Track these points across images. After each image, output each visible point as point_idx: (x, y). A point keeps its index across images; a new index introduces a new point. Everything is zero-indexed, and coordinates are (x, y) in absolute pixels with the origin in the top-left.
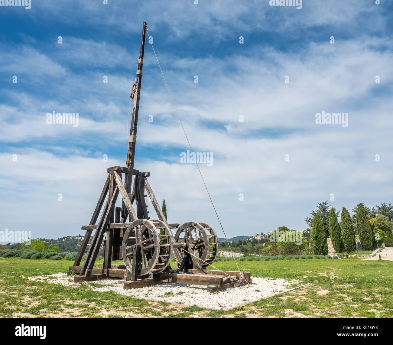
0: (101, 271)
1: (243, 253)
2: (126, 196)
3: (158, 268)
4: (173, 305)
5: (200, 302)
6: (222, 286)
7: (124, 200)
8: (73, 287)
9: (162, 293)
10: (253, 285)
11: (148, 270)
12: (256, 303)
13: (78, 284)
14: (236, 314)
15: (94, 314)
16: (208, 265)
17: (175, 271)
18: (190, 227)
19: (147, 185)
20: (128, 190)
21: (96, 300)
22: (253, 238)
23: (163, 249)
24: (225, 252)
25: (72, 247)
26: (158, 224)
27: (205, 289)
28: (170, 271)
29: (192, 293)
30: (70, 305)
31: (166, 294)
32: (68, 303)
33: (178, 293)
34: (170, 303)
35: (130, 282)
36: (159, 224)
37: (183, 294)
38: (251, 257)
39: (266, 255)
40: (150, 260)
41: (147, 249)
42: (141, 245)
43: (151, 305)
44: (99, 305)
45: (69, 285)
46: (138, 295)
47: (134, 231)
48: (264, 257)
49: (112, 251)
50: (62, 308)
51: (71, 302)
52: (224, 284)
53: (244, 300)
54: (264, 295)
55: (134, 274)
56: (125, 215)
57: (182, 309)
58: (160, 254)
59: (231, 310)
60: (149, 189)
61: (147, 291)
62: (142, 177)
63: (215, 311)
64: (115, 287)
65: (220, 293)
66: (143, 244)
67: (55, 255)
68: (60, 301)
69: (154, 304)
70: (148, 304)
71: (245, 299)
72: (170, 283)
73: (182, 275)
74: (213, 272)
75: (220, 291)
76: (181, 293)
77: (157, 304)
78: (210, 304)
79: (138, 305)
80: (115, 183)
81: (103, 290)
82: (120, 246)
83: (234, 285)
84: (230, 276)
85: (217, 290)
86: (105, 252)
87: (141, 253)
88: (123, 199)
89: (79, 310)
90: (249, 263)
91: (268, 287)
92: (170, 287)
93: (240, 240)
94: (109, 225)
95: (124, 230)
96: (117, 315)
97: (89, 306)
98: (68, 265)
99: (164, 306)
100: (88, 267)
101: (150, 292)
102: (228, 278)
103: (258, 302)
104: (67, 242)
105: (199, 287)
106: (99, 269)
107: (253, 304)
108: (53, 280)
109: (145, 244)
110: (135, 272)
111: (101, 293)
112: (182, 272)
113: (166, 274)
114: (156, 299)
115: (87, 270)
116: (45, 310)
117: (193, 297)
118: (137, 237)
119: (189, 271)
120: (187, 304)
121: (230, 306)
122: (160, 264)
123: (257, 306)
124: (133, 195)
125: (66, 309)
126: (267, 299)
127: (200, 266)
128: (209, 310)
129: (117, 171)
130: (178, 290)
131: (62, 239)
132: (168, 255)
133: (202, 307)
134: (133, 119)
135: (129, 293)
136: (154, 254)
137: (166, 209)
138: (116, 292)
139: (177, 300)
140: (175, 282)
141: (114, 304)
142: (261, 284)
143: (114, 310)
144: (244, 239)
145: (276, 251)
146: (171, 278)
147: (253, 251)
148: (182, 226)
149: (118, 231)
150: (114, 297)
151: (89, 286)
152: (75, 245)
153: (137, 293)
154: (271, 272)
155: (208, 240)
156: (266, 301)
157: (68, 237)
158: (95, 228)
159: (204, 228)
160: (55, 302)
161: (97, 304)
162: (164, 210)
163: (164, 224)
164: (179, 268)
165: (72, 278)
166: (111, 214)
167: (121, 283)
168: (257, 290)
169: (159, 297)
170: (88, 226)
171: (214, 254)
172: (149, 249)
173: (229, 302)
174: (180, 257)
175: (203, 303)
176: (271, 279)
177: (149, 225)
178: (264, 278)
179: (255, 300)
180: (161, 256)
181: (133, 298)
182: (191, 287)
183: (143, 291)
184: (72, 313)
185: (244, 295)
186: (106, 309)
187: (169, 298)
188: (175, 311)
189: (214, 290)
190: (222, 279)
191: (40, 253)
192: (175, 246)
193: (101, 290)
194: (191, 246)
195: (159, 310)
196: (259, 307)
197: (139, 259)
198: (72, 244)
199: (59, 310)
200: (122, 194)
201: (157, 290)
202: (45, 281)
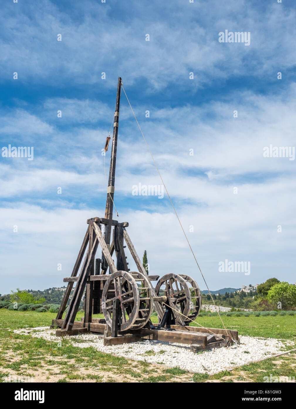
0: (82, 325)
1: (231, 307)
2: (105, 247)
3: (138, 324)
4: (154, 365)
5: (183, 363)
6: (207, 345)
7: (104, 252)
8: (54, 341)
9: (143, 352)
10: (241, 345)
11: (128, 325)
12: (245, 368)
13: (59, 338)
14: (222, 380)
15: (73, 372)
16: (191, 321)
17: (156, 327)
18: (170, 279)
19: (126, 236)
20: (107, 241)
21: (75, 357)
22: (241, 290)
23: (143, 302)
24: (211, 306)
25: (57, 299)
26: (136, 276)
27: (189, 348)
28: (151, 326)
29: (175, 352)
30: (50, 361)
31: (146, 352)
32: (48, 359)
33: (160, 352)
34: (150, 363)
35: (110, 338)
36: (138, 276)
37: (164, 353)
38: (240, 312)
39: (255, 310)
40: (130, 314)
41: (127, 302)
42: (121, 298)
43: (130, 364)
44: (79, 362)
45: (51, 340)
46: (118, 353)
47: (114, 283)
48: (254, 313)
49: (93, 304)
50: (43, 364)
51: (51, 358)
52: (208, 343)
53: (232, 363)
54: (254, 358)
55: (114, 329)
56: (105, 267)
57: (164, 371)
58: (140, 308)
59: (216, 375)
60: (128, 239)
61: (127, 348)
62: (120, 228)
63: (199, 374)
64: (96, 342)
65: (205, 354)
66: (122, 297)
67: (40, 307)
68: (41, 356)
69: (134, 364)
70: (127, 363)
71: (232, 361)
72: (152, 340)
73: (163, 332)
74: (196, 329)
75: (205, 351)
76: (162, 352)
77: (137, 363)
78: (194, 366)
79: (117, 364)
80: (95, 235)
81: (84, 346)
82: (101, 299)
83: (220, 344)
84: (215, 335)
85: (202, 350)
86: (85, 305)
87: (121, 307)
88: (103, 250)
89: (58, 368)
90: (237, 319)
91: (259, 348)
92: (152, 344)
93: (226, 293)
94: (89, 277)
95: (104, 282)
96: (96, 375)
97: (69, 363)
98: (52, 318)
99: (144, 366)
100: (69, 321)
101: (130, 350)
102: (213, 336)
103: (248, 366)
104: (53, 294)
105: (182, 346)
106: (80, 323)
107: (241, 368)
108: (36, 334)
109: (125, 297)
110: (115, 327)
111: (81, 349)
112: (163, 329)
113: (146, 330)
114: (136, 358)
115: (68, 324)
116: (26, 366)
117: (175, 357)
118: (117, 290)
119: (171, 328)
120: (169, 365)
121: (215, 370)
122: (140, 319)
123: (246, 371)
124: (113, 246)
125: (46, 365)
126: (258, 362)
127: (183, 322)
128: (192, 373)
129: (96, 222)
130: (159, 349)
131: (48, 290)
132: (148, 310)
133: (185, 369)
134: (111, 170)
135: (109, 350)
136: (134, 308)
137: (147, 260)
138: (96, 348)
139: (158, 360)
140: (157, 339)
141: (93, 362)
142: (250, 345)
143: (93, 368)
144: (231, 292)
145: (266, 305)
146: (152, 335)
147: (241, 305)
148: (162, 279)
149: (98, 283)
150: (93, 354)
151: (70, 341)
152: (60, 297)
153: (117, 350)
154: (262, 330)
155: (190, 294)
156: (256, 365)
157: (53, 288)
158: (76, 280)
159: (185, 281)
160: (36, 357)
161: (76, 361)
162: (145, 261)
163: (143, 277)
164: (160, 324)
165: (54, 331)
166: (91, 265)
167: (102, 338)
168: (247, 351)
169: (139, 356)
170: (70, 278)
171: (197, 309)
172: (129, 302)
173: (215, 364)
174: (161, 312)
175: (186, 365)
176: (262, 339)
177: (128, 277)
178: (254, 338)
179: (244, 364)
180: (141, 310)
181: (113, 356)
182: (173, 346)
183: (123, 348)
184: (51, 370)
185: (232, 357)
186: (84, 367)
187: (150, 357)
188: (156, 373)
189: (198, 350)
190: (206, 338)
191: (26, 305)
192: (155, 300)
193: (82, 346)
194: (172, 300)
195: (139, 371)
196: (248, 372)
197: (118, 313)
198: (57, 295)
199: (39, 367)
200: (101, 245)
201: (138, 348)
202: (28, 334)
